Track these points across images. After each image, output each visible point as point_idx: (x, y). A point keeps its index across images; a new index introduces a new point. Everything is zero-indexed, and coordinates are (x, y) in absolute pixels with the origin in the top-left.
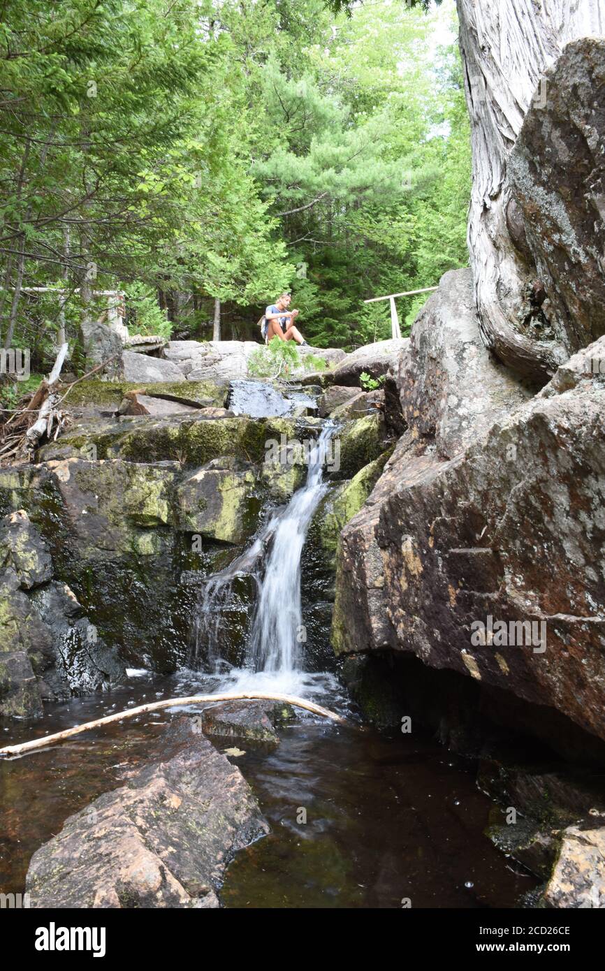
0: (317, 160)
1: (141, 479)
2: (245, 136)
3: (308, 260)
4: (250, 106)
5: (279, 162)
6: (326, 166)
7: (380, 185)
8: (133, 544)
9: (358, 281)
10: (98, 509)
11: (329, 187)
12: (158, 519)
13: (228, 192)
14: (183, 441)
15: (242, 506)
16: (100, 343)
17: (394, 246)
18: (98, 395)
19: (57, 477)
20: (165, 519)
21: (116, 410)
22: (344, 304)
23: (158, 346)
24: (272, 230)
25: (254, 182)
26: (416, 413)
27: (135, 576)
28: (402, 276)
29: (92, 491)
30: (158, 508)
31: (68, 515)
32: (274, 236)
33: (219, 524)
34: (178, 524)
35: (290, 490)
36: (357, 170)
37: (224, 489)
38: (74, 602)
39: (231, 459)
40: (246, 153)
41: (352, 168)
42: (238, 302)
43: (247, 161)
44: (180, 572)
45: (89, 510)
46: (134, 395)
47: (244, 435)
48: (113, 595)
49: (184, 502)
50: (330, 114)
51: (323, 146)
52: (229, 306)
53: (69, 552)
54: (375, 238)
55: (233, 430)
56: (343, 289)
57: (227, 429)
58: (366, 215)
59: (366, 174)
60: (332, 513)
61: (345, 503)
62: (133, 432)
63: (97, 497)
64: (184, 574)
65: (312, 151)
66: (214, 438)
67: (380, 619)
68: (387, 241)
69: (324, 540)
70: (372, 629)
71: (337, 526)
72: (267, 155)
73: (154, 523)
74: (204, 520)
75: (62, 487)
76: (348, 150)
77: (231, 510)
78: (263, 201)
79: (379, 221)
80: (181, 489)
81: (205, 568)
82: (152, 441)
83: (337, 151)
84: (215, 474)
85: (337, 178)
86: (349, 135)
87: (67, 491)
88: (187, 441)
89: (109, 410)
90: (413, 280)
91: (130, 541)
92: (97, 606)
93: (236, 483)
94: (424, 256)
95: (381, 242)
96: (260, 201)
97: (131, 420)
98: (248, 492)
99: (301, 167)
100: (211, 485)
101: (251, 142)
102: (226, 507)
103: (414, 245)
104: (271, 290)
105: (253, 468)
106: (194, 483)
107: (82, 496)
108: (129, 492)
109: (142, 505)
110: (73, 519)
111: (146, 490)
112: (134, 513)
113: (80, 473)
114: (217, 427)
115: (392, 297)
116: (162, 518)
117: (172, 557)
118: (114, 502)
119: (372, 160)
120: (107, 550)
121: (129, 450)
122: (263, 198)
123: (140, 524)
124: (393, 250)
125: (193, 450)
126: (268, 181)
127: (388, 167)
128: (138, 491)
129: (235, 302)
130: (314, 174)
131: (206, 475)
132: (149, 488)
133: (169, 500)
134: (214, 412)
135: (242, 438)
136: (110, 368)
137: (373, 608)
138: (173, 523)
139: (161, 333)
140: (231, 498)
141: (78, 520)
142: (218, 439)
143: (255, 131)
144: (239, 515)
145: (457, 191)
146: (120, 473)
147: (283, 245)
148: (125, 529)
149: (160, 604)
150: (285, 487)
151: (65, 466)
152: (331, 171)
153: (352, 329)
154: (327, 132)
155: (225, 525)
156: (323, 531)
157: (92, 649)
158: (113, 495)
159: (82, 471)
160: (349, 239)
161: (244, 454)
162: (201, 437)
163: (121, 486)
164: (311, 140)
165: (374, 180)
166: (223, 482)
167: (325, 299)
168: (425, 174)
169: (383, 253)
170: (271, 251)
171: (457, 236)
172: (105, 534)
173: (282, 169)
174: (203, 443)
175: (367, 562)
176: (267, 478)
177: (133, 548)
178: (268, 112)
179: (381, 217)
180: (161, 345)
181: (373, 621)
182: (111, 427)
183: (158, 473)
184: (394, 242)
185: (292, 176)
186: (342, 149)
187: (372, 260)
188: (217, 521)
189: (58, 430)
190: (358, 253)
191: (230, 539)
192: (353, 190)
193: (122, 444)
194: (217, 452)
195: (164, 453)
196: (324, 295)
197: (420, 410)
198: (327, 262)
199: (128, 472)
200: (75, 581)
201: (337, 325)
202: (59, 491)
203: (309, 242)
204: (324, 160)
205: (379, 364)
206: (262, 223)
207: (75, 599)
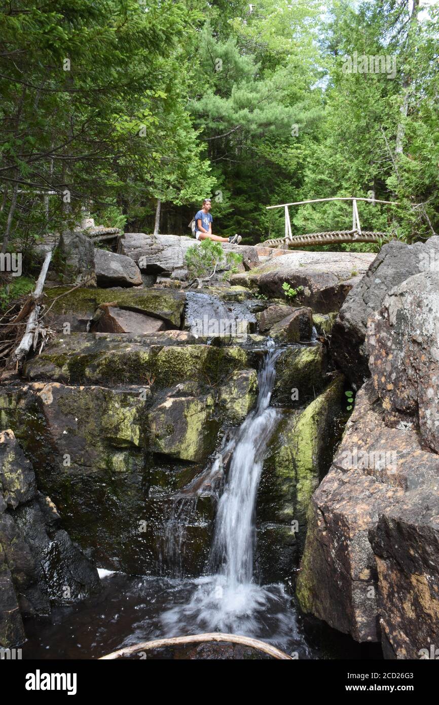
0: (235, 102)
1: (116, 405)
2: (184, 81)
3: (225, 173)
4: (189, 60)
5: (208, 102)
6: (242, 107)
7: (280, 122)
8: (109, 462)
9: (259, 190)
10: (77, 430)
11: (244, 122)
12: (131, 443)
13: (178, 128)
14: (152, 364)
15: (203, 428)
16: (77, 250)
17: (286, 166)
18: (76, 304)
19: (42, 400)
20: (137, 442)
21: (91, 318)
22: (249, 207)
23: (116, 235)
24: (201, 151)
25: (190, 116)
26: (390, 387)
27: (108, 490)
28: (291, 188)
29: (73, 414)
30: (130, 433)
31: (50, 434)
32: (202, 156)
33: (183, 446)
34: (148, 445)
35: (245, 413)
36: (265, 111)
37: (189, 415)
38: (54, 513)
39: (194, 384)
40: (185, 94)
41: (261, 109)
42: (175, 203)
43: (185, 100)
44: (149, 488)
45: (69, 431)
46: (107, 307)
47: (206, 361)
48: (89, 505)
49: (154, 426)
50: (247, 69)
51: (241, 92)
52: (167, 205)
53: (51, 466)
54: (273, 159)
55: (197, 357)
56: (249, 195)
57: (191, 356)
58: (267, 142)
59: (270, 115)
60: (286, 446)
61: (298, 436)
62: (108, 354)
63: (76, 419)
64: (151, 489)
65: (232, 95)
66: (179, 364)
67: (364, 612)
68: (281, 163)
69: (278, 469)
70: (356, 623)
71: (291, 457)
72: (199, 96)
73: (126, 445)
74: (172, 442)
75: (46, 409)
76: (258, 95)
77: (194, 433)
78: (196, 130)
79: (276, 148)
80: (151, 415)
81: (171, 485)
82: (125, 364)
83: (250, 96)
84: (182, 402)
85: (250, 116)
86: (260, 84)
87: (50, 412)
88: (155, 364)
89: (85, 318)
90: (298, 191)
91: (105, 460)
92: (74, 514)
93: (199, 408)
94: (309, 176)
95: (277, 162)
96: (193, 130)
97: (106, 338)
98: (208, 416)
99: (225, 106)
100: (178, 412)
101: (189, 86)
102: (190, 430)
103: (301, 167)
104: (198, 195)
105: (212, 391)
106: (163, 410)
107: (63, 418)
108: (106, 416)
109: (117, 429)
110: (55, 438)
111: (121, 415)
112: (109, 435)
113: (62, 398)
114: (183, 354)
115: (286, 206)
116: (134, 442)
117: (141, 476)
118: (92, 425)
119: (274, 104)
120: (85, 466)
121: (104, 370)
122: (196, 127)
123: (114, 445)
124: (285, 169)
125: (160, 373)
126: (199, 115)
127: (287, 109)
128: (113, 416)
129: (172, 202)
130: (233, 112)
131: (174, 403)
132: (124, 414)
133: (140, 425)
134: (178, 335)
135: (204, 364)
136: (84, 269)
137: (357, 601)
138: (144, 444)
139: (118, 224)
140: (195, 422)
141: (59, 439)
142: (183, 365)
143: (192, 78)
144: (201, 437)
145: (335, 130)
146: (98, 399)
147: (209, 162)
148: (101, 449)
149: (131, 516)
150: (240, 410)
151: (49, 390)
152: (246, 111)
153: (253, 224)
154: (244, 82)
155: (188, 446)
156: (278, 462)
157: (70, 561)
158: (91, 419)
159: (64, 396)
160: (254, 159)
161: (205, 379)
162: (168, 362)
163: (98, 411)
164: (232, 87)
165: (276, 119)
166: (188, 408)
167: (235, 202)
168: (312, 116)
169: (277, 170)
170: (200, 167)
171: (334, 163)
172: (83, 452)
173: (210, 107)
174: (170, 367)
175: (352, 551)
176: (225, 401)
177: (107, 465)
178: (202, 65)
179: (277, 144)
180: (119, 235)
181: (357, 615)
182: (88, 344)
183: (132, 399)
184: (286, 162)
185: (217, 112)
186: (254, 95)
187: (269, 175)
188: (182, 443)
189: (43, 344)
190: (260, 170)
191: (192, 459)
192: (260, 125)
193: (99, 365)
194: (182, 376)
195: (135, 375)
196: (235, 199)
197: (395, 384)
198: (238, 175)
199: (105, 398)
200: (56, 491)
201: (243, 221)
202: (43, 413)
203: (226, 160)
204: (241, 102)
205: (298, 277)
206: (194, 146)
207: (55, 510)
